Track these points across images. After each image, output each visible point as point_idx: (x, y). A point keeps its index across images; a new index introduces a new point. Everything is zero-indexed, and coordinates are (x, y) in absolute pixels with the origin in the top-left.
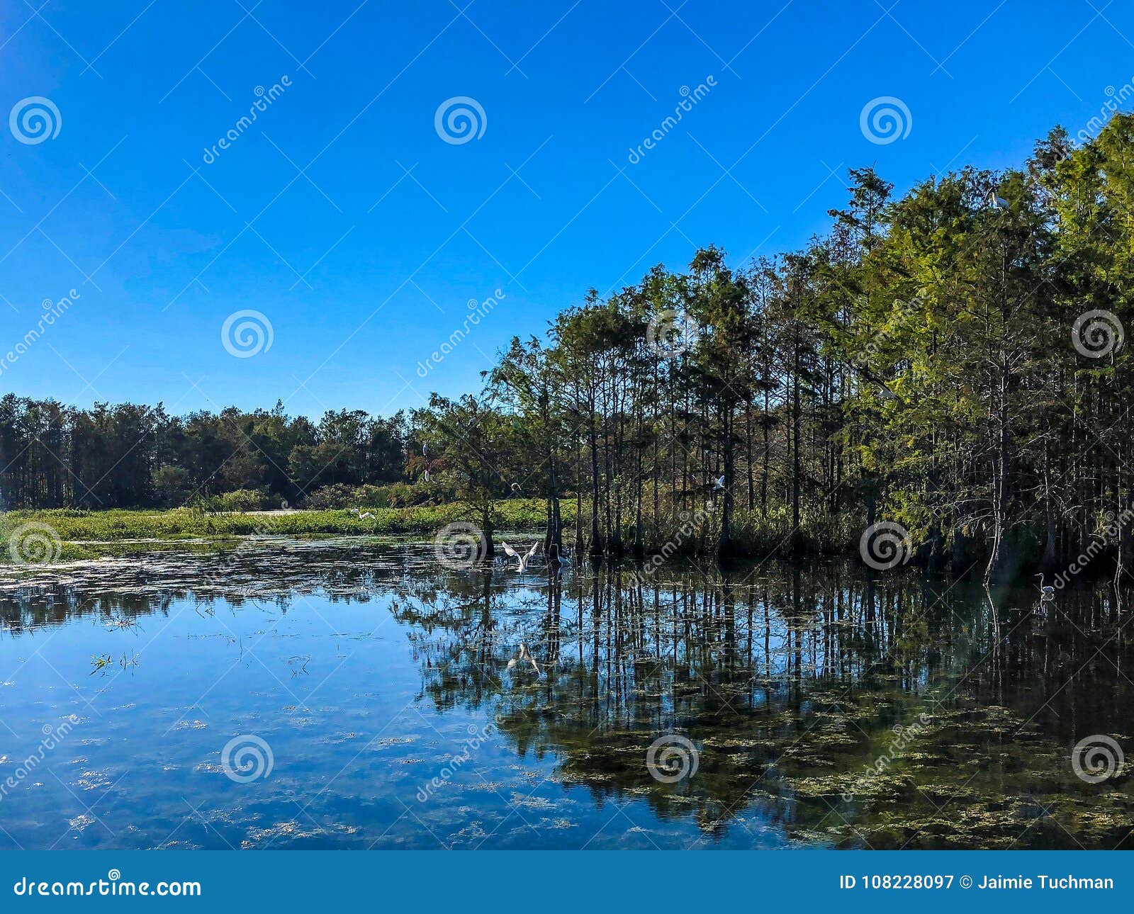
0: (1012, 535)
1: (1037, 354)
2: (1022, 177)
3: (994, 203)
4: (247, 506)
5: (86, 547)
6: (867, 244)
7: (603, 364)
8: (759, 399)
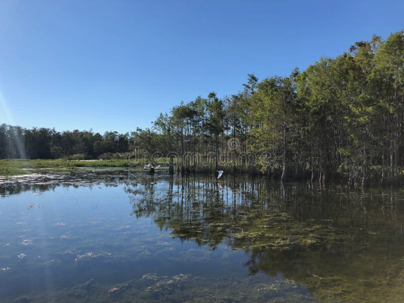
0: (287, 168)
1: (293, 123)
2: (289, 79)
3: (282, 85)
4: (81, 159)
5: (28, 170)
6: (253, 93)
7: (185, 121)
8: (225, 132)
